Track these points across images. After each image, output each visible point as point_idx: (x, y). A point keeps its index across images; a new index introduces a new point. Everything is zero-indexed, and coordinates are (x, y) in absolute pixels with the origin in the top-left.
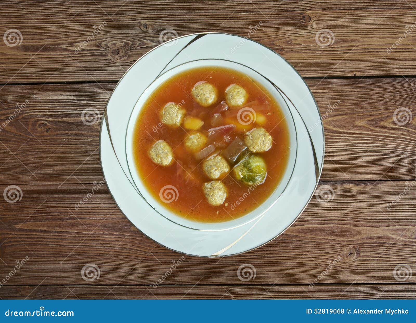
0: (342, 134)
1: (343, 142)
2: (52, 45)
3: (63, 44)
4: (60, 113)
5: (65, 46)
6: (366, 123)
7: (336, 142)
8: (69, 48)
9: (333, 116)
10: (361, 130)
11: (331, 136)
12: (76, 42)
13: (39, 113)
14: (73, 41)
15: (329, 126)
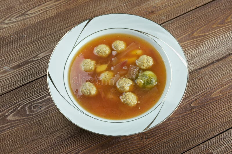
0: (209, 35)
1: (213, 38)
2: (24, 62)
3: (31, 59)
4: (44, 95)
5: (32, 59)
6: (217, 24)
7: (209, 39)
8: (35, 59)
9: (199, 29)
10: (218, 28)
11: (204, 38)
12: (37, 55)
13: (31, 101)
14: (36, 55)
15: (200, 34)
